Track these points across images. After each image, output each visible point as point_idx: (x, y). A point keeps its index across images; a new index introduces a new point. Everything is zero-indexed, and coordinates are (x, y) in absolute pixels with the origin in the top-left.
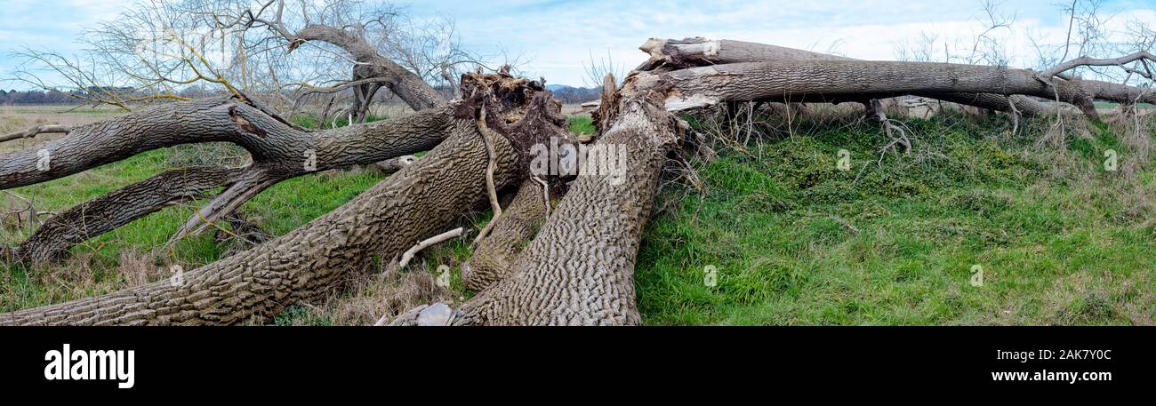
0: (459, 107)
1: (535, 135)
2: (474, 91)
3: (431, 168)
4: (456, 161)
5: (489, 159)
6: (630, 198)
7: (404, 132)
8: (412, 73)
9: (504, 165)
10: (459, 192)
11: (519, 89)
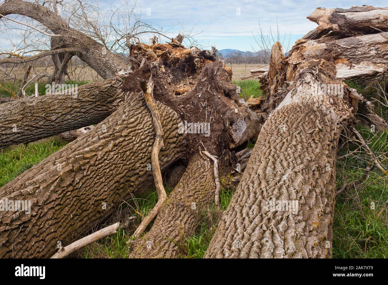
0: (126, 79)
1: (204, 108)
2: (143, 62)
3: (87, 152)
4: (117, 142)
5: (155, 135)
6: (317, 204)
7: (67, 108)
8: (99, 44)
9: (172, 140)
10: (120, 176)
11: (190, 58)
